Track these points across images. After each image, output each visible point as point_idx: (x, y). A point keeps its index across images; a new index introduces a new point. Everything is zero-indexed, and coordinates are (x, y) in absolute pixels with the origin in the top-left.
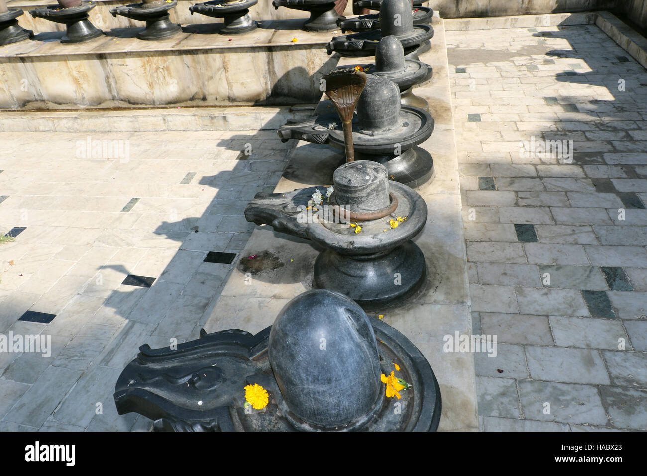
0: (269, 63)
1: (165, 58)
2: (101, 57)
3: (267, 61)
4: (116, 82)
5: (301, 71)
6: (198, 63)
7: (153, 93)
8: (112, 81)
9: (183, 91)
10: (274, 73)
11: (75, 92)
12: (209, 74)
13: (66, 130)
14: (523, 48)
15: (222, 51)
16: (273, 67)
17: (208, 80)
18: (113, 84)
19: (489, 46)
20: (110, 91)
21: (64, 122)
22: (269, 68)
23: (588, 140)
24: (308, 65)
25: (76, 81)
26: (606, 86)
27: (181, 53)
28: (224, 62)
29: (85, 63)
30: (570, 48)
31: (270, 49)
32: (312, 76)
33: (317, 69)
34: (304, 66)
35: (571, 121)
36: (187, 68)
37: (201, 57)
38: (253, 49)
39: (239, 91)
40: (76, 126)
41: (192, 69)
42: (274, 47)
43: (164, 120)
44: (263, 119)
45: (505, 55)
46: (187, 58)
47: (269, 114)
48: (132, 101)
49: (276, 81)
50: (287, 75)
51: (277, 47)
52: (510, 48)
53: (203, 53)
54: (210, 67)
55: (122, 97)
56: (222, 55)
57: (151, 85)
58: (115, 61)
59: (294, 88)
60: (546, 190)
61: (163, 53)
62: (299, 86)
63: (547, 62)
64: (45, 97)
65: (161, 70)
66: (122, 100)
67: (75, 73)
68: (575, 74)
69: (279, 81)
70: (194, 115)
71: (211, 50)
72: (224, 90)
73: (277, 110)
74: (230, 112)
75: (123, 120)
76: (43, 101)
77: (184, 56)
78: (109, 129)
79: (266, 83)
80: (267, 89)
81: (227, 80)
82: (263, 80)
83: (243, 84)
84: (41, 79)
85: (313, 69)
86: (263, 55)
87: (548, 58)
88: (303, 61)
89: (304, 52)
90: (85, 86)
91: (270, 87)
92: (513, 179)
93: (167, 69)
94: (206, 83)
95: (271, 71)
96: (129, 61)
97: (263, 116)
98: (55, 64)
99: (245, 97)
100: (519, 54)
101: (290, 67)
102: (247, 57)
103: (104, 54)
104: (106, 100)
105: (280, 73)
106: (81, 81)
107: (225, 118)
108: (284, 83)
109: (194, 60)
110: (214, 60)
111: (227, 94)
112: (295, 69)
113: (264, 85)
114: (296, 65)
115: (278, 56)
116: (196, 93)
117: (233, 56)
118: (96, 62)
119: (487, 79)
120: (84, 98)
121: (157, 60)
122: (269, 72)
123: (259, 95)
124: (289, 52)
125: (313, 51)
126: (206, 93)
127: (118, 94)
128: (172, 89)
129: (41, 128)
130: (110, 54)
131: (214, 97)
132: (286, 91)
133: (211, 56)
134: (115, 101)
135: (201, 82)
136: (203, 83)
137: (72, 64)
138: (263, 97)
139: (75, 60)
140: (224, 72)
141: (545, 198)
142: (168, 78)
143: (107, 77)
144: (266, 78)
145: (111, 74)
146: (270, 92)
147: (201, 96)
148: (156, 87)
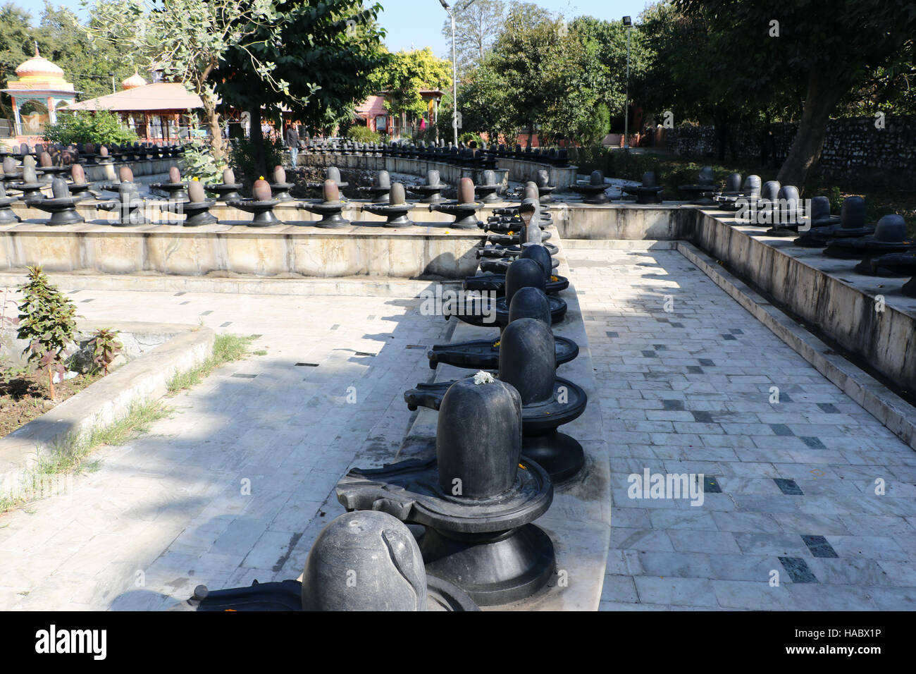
0: (425, 248)
1: (342, 240)
2: (288, 237)
3: (424, 246)
4: (296, 258)
5: (449, 255)
6: (369, 245)
7: (325, 268)
8: (292, 257)
9: (352, 267)
10: (428, 256)
11: (257, 264)
12: (375, 254)
13: (248, 292)
14: (618, 261)
15: (389, 237)
16: (428, 252)
17: (373, 260)
18: (293, 259)
19: (591, 258)
20: (288, 264)
21: (249, 285)
22: (425, 253)
23: (657, 303)
24: (456, 251)
25: (261, 255)
26: (676, 281)
27: (356, 237)
28: (389, 246)
29: (273, 241)
30: (655, 262)
31: (427, 238)
32: (458, 260)
33: (462, 254)
34: (452, 252)
35: (648, 296)
36: (358, 250)
37: (372, 241)
38: (415, 237)
39: (398, 269)
40: (258, 289)
41: (362, 250)
42: (430, 236)
43: (337, 286)
44: (419, 288)
45: (605, 264)
46: (360, 242)
47: (424, 285)
48: (305, 274)
49: (429, 262)
50: (438, 258)
51: (433, 236)
52: (608, 261)
53: (374, 238)
54: (378, 250)
55: (297, 270)
56: (389, 240)
57: (325, 262)
58: (299, 241)
59: (443, 269)
60: (626, 321)
61: (341, 237)
62: (447, 267)
63: (635, 268)
64: (229, 267)
65: (336, 250)
66: (297, 272)
67: (262, 249)
68: (656, 275)
69: (432, 262)
70: (363, 283)
71: (380, 236)
72: (386, 267)
73: (431, 282)
74: (392, 282)
75: (301, 286)
76: (226, 270)
77: (358, 240)
78: (287, 292)
79: (421, 263)
80: (420, 269)
81: (390, 259)
82: (418, 261)
83: (402, 263)
84: (230, 252)
85: (459, 254)
86: (421, 242)
87: (638, 266)
88: (452, 248)
89: (453, 241)
90: (267, 260)
91: (423, 267)
92: (606, 317)
93: (342, 249)
94: (372, 261)
95: (426, 254)
96: (311, 242)
97: (419, 286)
98: (246, 241)
99: (402, 274)
100: (615, 264)
101: (441, 253)
102: (409, 243)
103: (291, 235)
104: (282, 272)
105: (433, 257)
106: (265, 255)
107: (388, 286)
108: (435, 265)
109: (365, 244)
110: (382, 244)
111: (388, 271)
112: (445, 254)
113: (419, 265)
114: (446, 251)
115: (432, 243)
116: (362, 269)
117: (397, 242)
118: (283, 241)
119: (590, 275)
120: (263, 269)
121: (335, 242)
122: (425, 255)
123: (414, 273)
124: (441, 241)
125: (461, 241)
126: (370, 269)
127: (294, 268)
128: (342, 266)
129: (226, 290)
130: (297, 235)
131: (376, 273)
132: (436, 270)
133: (379, 240)
134: (291, 273)
135: (367, 261)
136: (369, 262)
137: (261, 241)
138: (417, 275)
139: (266, 238)
140: (388, 255)
141: (625, 324)
142: (341, 257)
143: (289, 253)
144: (421, 260)
145: (293, 252)
146: (423, 271)
147: (366, 272)
148: (329, 263)
